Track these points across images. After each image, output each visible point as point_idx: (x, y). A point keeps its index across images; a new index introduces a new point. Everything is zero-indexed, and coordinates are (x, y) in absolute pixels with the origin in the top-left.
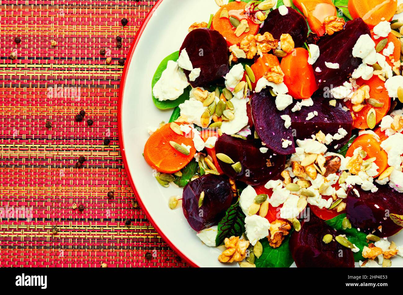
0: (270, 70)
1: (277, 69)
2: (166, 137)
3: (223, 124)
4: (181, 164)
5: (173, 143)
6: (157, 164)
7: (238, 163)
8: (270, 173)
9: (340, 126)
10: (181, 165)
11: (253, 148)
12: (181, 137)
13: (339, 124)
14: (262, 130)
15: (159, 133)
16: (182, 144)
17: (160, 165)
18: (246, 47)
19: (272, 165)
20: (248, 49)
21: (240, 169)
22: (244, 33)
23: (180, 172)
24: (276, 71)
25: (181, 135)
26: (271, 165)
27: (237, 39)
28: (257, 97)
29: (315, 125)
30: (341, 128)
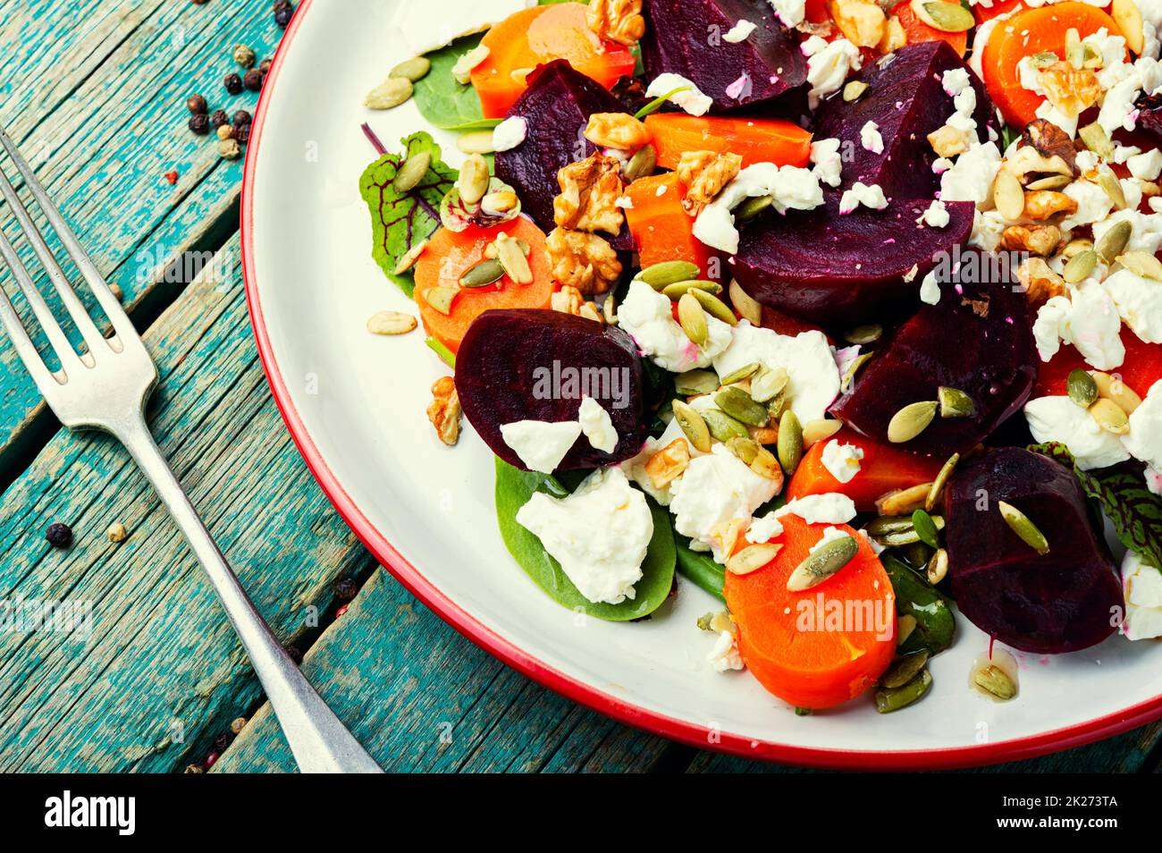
0: (683, 188)
1: (690, 160)
2: (768, 600)
3: (795, 413)
4: (876, 585)
5: (798, 579)
6: (849, 655)
7: (942, 393)
8: (1010, 321)
9: (936, 76)
10: (882, 586)
11: (912, 324)
12: (784, 555)
13: (930, 75)
14: (864, 264)
15: (747, 617)
16: (812, 550)
17: (857, 647)
18: (579, 268)
19: (985, 300)
20: (586, 266)
21: (963, 395)
22: (529, 258)
23: (900, 619)
24: (695, 164)
25: (780, 552)
26: (987, 304)
27: (537, 285)
28: (752, 255)
29: (905, 140)
30: (942, 76)
